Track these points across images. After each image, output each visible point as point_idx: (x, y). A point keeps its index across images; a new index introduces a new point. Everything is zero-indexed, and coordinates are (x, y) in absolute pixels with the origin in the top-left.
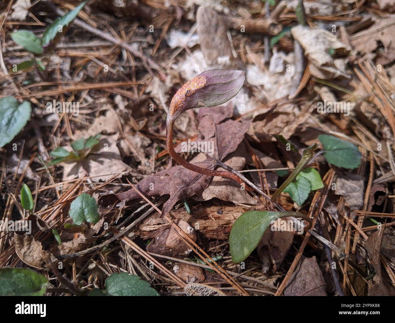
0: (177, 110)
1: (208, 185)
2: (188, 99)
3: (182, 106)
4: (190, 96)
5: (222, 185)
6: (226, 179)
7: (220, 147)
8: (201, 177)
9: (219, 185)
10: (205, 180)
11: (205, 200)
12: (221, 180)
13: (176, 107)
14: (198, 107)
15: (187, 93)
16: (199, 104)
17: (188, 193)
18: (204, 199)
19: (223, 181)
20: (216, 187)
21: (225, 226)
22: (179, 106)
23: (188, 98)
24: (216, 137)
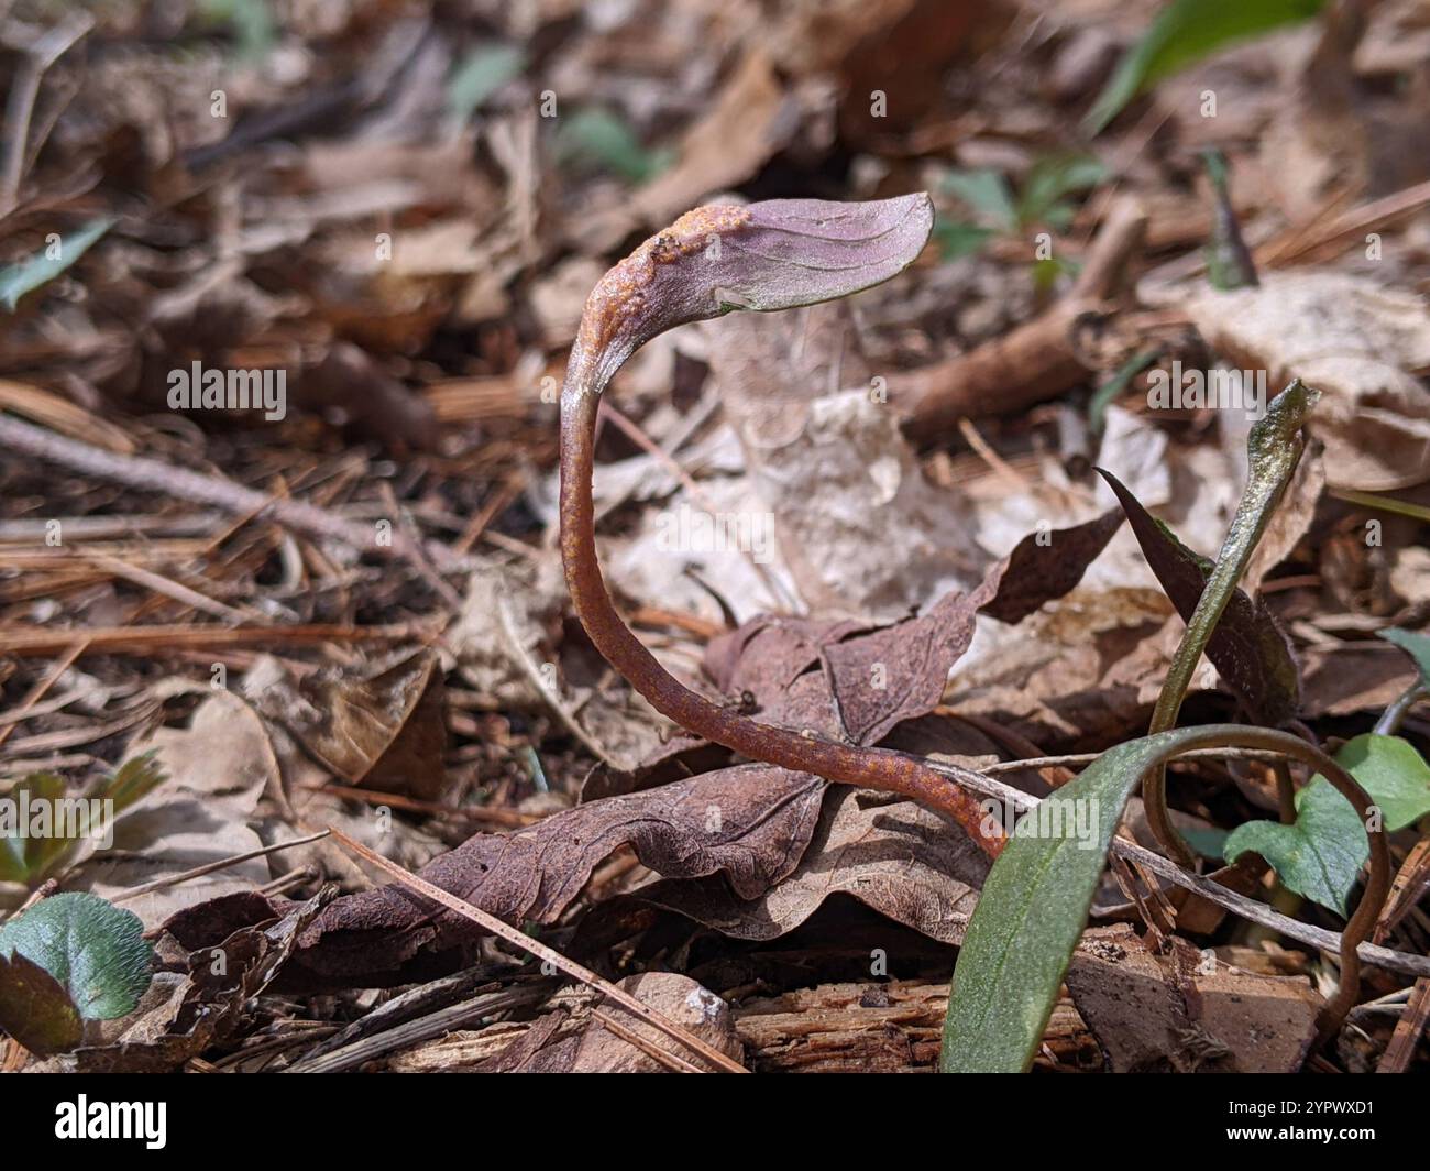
0: (613, 335)
1: (794, 866)
2: (669, 273)
3: (639, 306)
4: (675, 262)
5: (881, 859)
6: (896, 835)
7: (851, 703)
8: (756, 832)
9: (862, 862)
10: (777, 841)
11: (786, 929)
12: (871, 838)
13: (608, 316)
14: (714, 315)
15: (659, 246)
16: (718, 299)
17: (683, 856)
18: (778, 927)
19: (883, 843)
20: (841, 871)
21: (912, 1030)
22: (625, 308)
23: (668, 267)
24: (825, 670)
